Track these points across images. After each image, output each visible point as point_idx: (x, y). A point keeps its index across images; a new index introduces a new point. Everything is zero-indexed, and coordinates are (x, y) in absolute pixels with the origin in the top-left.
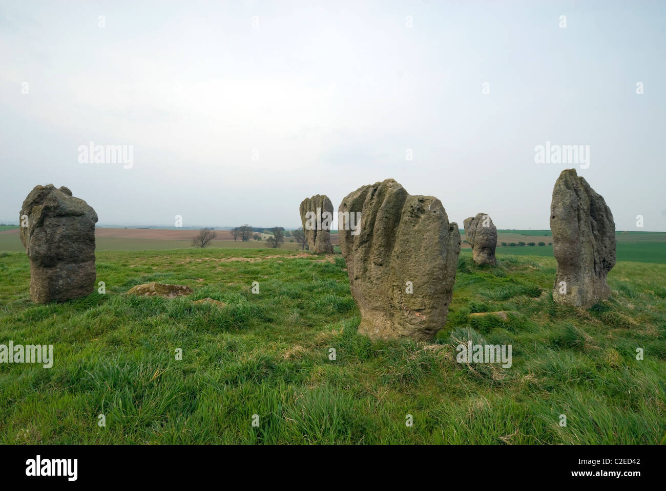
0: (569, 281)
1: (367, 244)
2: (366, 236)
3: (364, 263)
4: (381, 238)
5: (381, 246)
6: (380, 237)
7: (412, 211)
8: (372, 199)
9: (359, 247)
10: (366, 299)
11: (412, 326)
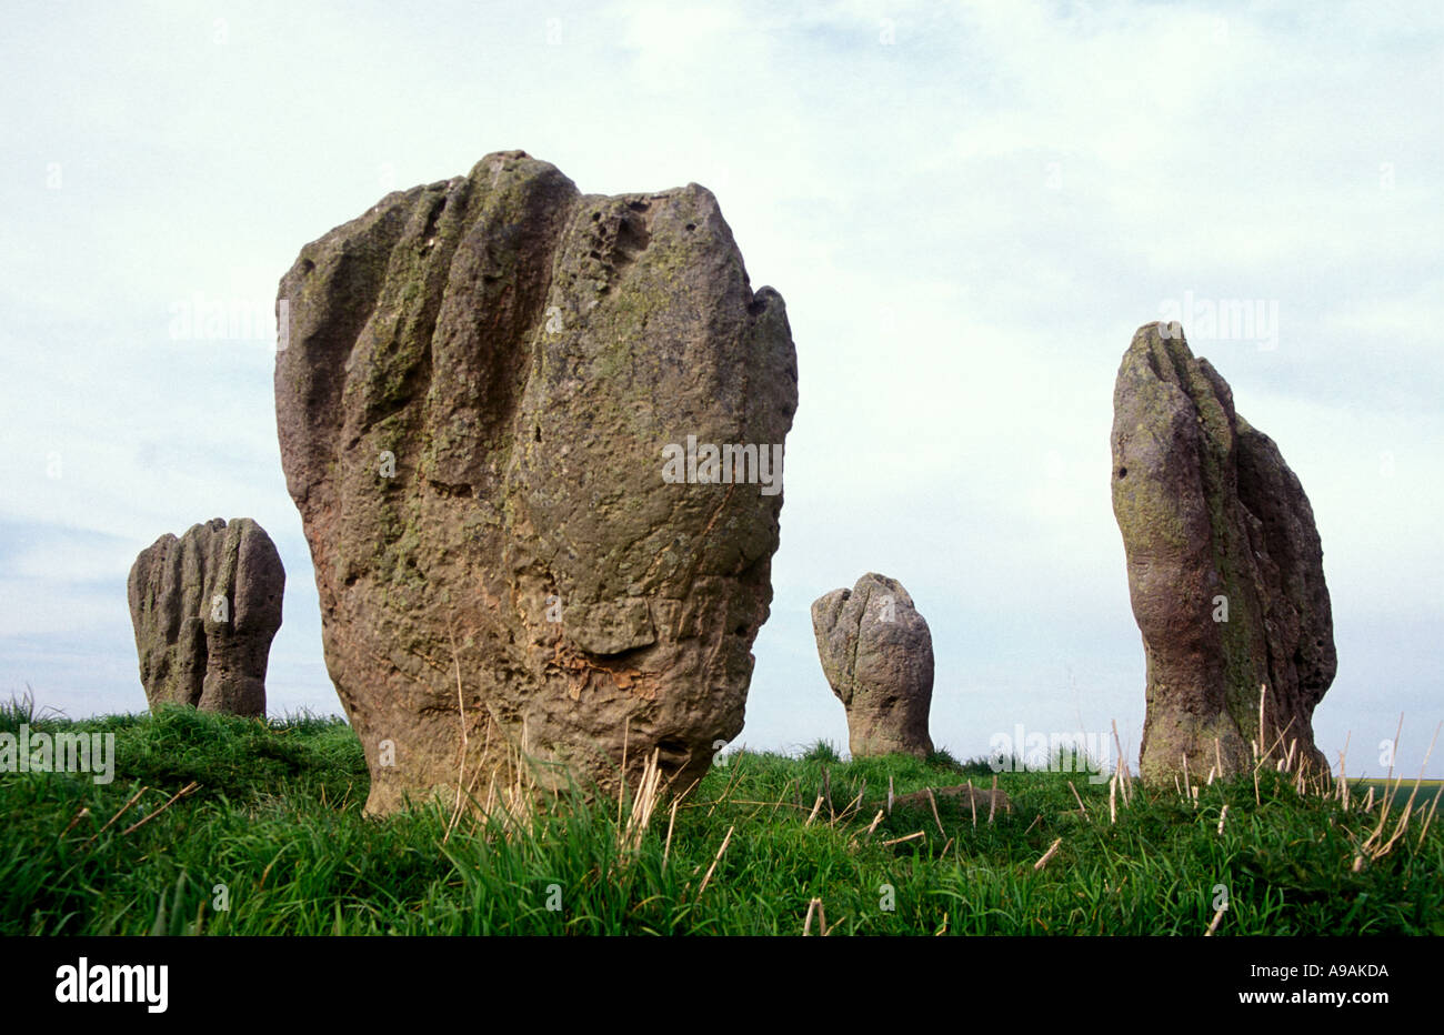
0: (1190, 710)
1: (404, 415)
2: (400, 379)
3: (387, 500)
4: (464, 366)
5: (463, 405)
6: (460, 362)
7: (597, 233)
8: (430, 230)
9: (366, 430)
10: (394, 669)
11: (601, 741)
